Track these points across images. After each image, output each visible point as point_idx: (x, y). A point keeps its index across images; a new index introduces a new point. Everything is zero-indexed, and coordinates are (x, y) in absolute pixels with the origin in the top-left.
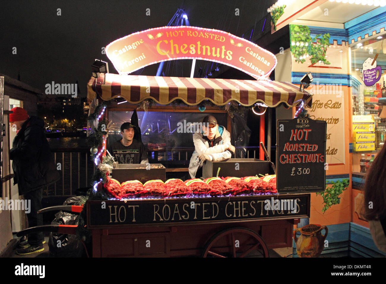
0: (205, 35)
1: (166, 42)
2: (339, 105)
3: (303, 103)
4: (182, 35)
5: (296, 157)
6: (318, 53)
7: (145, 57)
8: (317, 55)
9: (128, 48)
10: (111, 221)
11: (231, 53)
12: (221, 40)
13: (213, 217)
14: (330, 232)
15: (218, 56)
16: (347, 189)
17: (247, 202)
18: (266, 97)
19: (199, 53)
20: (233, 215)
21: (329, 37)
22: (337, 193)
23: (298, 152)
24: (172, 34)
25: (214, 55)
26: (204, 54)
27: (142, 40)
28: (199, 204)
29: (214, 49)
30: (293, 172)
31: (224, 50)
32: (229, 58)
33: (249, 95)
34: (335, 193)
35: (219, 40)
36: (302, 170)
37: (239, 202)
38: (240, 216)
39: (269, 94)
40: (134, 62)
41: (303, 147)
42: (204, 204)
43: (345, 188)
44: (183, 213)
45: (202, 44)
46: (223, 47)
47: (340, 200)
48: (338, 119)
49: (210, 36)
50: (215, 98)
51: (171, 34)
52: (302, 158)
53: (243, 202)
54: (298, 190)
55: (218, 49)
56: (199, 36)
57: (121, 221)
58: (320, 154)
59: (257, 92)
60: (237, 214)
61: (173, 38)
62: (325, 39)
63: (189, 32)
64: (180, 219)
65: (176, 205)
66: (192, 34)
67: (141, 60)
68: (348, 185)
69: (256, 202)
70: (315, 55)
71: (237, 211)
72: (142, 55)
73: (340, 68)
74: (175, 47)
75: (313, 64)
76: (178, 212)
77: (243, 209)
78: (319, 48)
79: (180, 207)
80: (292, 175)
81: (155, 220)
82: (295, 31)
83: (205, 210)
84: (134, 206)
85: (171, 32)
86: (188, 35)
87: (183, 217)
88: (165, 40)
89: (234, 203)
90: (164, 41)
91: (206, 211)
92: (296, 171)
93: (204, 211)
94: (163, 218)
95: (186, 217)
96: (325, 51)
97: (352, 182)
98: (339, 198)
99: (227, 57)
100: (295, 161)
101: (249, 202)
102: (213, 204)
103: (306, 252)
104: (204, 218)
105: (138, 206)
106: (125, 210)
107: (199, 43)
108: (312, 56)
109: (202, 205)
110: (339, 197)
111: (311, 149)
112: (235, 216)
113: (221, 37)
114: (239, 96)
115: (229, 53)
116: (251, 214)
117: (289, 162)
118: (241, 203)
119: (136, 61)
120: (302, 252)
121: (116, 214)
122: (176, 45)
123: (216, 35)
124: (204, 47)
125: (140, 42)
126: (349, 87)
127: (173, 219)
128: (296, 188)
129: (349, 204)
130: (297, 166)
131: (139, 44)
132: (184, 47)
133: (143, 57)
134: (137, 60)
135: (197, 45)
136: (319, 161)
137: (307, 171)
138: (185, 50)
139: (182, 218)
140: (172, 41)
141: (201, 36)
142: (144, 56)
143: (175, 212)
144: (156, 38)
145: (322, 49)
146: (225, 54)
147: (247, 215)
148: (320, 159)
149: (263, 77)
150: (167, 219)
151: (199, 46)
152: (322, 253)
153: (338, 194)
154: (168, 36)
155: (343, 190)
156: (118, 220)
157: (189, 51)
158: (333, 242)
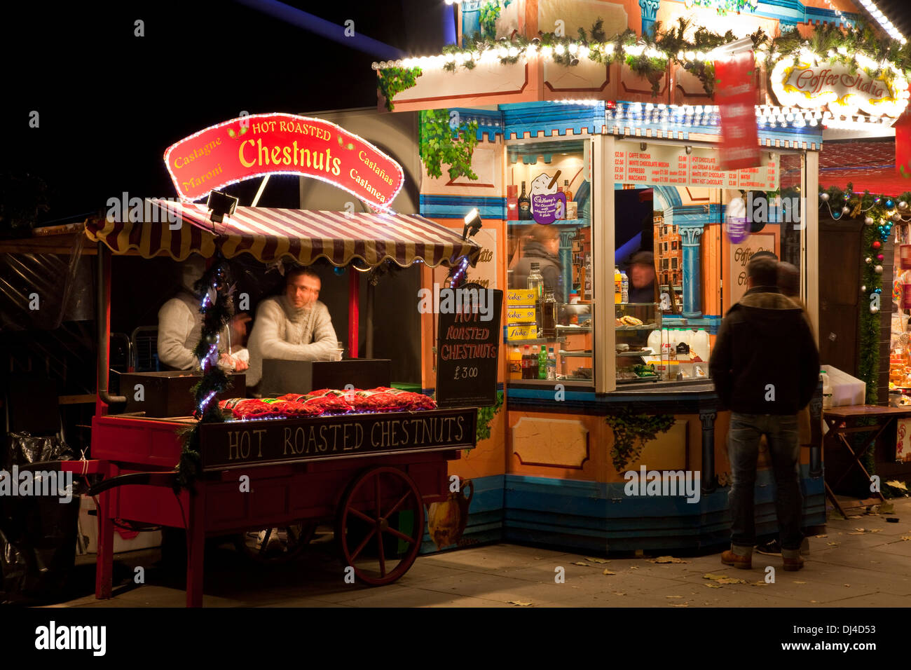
0: (303, 129)
1: (252, 142)
2: (490, 255)
3: (465, 261)
4: (273, 130)
5: (461, 349)
6: (460, 159)
7: (221, 171)
8: (459, 162)
9: (198, 153)
10: (231, 458)
11: (339, 162)
12: (324, 139)
13: (356, 447)
14: (477, 491)
15: (321, 167)
16: (500, 411)
17: (398, 422)
18: (427, 252)
19: (296, 162)
20: (380, 444)
21: (477, 128)
22: (487, 418)
23: (464, 342)
24: (261, 129)
25: (316, 167)
26: (302, 164)
27: (219, 139)
28: (340, 426)
29: (315, 154)
30: (457, 374)
31: (329, 157)
32: (336, 171)
33: (407, 249)
34: (484, 418)
35: (321, 137)
36: (468, 370)
37: (389, 422)
38: (389, 445)
39: (429, 247)
40: (205, 178)
41: (471, 332)
42: (345, 425)
43: (498, 409)
44: (320, 441)
45: (300, 147)
46: (328, 151)
47: (491, 431)
48: (488, 281)
49: (310, 130)
50: (367, 254)
51: (259, 128)
52: (468, 350)
53: (393, 422)
54: (463, 403)
55: (322, 155)
56: (296, 131)
57: (243, 457)
58: (492, 345)
59: (416, 244)
60: (386, 443)
61: (261, 135)
62: (470, 131)
63: (283, 124)
64: (317, 451)
65: (312, 427)
66: (286, 127)
67: (214, 174)
68: (502, 403)
69: (409, 421)
70: (456, 162)
71: (386, 436)
72: (218, 168)
73: (491, 186)
74: (263, 152)
75: (452, 180)
76: (314, 439)
77: (393, 434)
78: (462, 149)
79: (317, 431)
80: (455, 378)
81: (285, 453)
82: (428, 118)
83: (346, 435)
84: (260, 431)
85: (258, 124)
86: (282, 130)
87: (320, 446)
88: (250, 139)
89: (382, 423)
90: (249, 141)
91: (347, 437)
92: (461, 371)
93: (345, 437)
94: (295, 451)
95: (323, 448)
96: (470, 155)
97: (508, 398)
98: (489, 428)
99: (333, 170)
100: (460, 355)
101: (401, 422)
102: (356, 424)
103: (441, 529)
104: (345, 449)
105: (265, 431)
106: (249, 438)
107: (295, 144)
108: (451, 164)
109: (343, 427)
110: (489, 426)
111: (480, 336)
112: (382, 445)
113: (325, 132)
114: (394, 250)
115: (337, 161)
116: (402, 442)
117: (452, 357)
118: (391, 424)
119: (208, 178)
120: (436, 529)
121: (237, 445)
122: (266, 149)
123: (318, 129)
124: (302, 151)
125: (217, 143)
126: (504, 220)
127: (307, 452)
128: (460, 400)
129: (503, 438)
130: (462, 363)
131: (215, 146)
132: (276, 151)
133: (219, 171)
134: (209, 175)
135: (292, 147)
136: (490, 356)
137: (474, 373)
138: (277, 159)
139: (318, 448)
140: (260, 142)
141: (298, 131)
142: (220, 168)
143: (310, 439)
144: (239, 136)
145: (466, 150)
146: (331, 165)
147: (397, 444)
148: (491, 352)
149: (384, 207)
150: (300, 451)
151: (296, 149)
152: (464, 533)
153: (487, 421)
154: (255, 132)
155: (495, 412)
156: (240, 455)
157: (282, 160)
158: (481, 511)
